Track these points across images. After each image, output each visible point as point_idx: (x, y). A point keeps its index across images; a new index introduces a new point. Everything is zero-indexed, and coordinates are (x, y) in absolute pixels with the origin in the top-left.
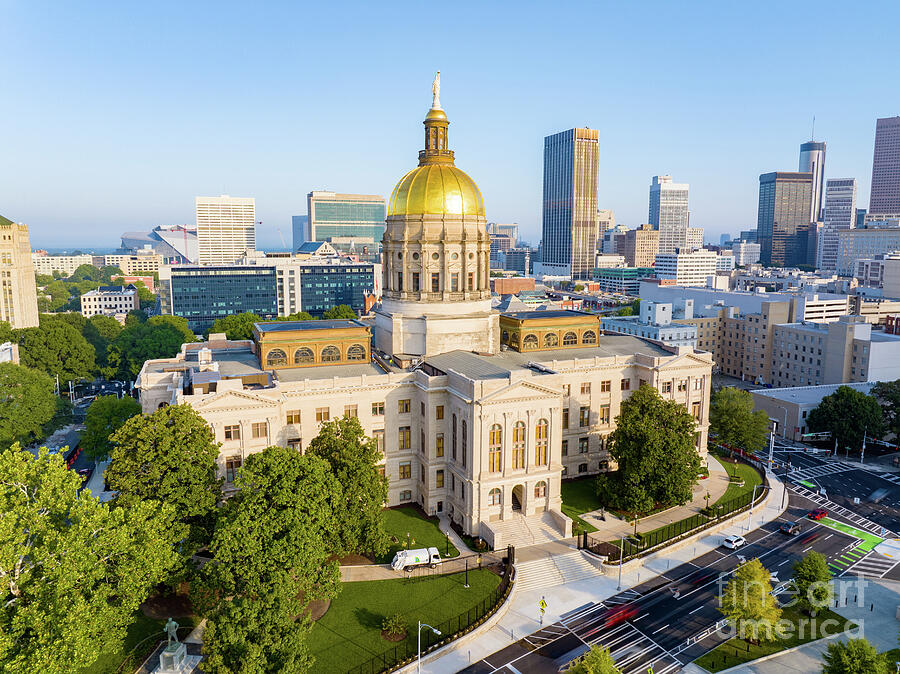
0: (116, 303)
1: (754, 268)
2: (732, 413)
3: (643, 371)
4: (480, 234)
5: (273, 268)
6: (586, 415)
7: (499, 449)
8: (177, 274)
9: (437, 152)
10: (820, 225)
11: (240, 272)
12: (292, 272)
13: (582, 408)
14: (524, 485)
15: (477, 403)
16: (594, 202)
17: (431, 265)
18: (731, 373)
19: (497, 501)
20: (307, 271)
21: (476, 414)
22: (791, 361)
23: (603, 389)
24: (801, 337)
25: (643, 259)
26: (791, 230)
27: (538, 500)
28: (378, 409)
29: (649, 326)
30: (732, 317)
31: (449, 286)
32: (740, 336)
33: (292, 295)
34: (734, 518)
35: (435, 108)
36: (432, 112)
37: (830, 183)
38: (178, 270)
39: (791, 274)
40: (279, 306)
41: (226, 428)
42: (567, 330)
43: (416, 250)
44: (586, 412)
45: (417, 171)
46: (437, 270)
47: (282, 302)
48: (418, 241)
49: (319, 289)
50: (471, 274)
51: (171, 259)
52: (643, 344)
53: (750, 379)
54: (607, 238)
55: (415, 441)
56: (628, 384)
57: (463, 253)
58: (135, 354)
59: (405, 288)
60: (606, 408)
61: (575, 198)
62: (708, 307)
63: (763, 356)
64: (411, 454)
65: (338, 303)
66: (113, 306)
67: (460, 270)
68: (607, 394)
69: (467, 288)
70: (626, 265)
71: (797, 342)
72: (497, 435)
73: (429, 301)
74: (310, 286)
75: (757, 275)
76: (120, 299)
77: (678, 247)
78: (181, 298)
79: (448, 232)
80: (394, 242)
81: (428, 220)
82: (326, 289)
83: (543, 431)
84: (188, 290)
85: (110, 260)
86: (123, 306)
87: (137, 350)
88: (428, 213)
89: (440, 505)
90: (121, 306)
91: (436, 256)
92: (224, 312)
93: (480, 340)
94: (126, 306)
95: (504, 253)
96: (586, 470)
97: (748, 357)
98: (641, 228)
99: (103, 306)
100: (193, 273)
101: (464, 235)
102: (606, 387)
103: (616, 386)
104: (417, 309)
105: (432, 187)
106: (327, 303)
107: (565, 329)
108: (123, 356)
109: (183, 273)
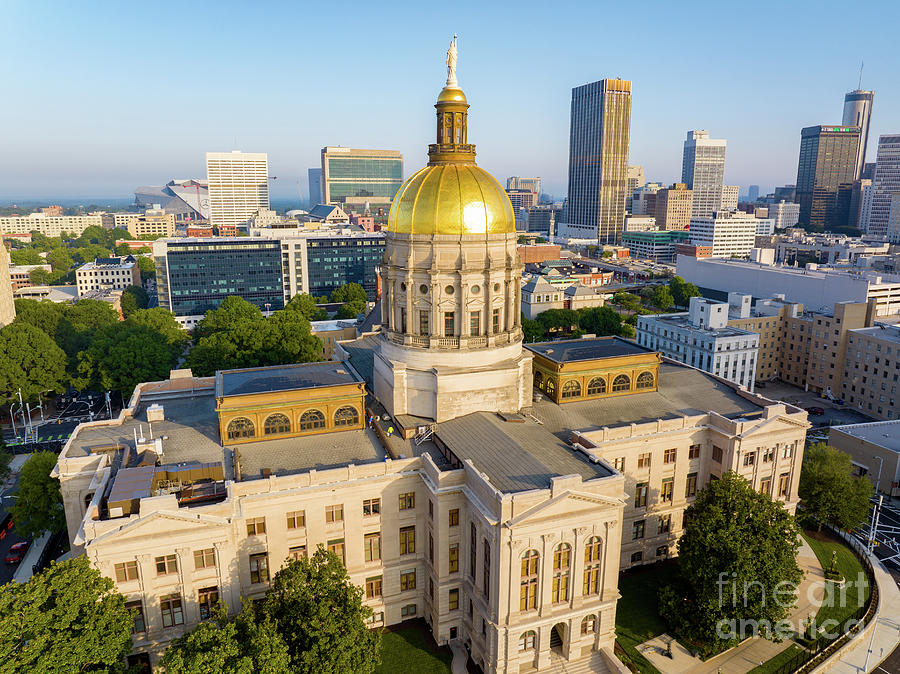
0: (113, 277)
1: (796, 234)
2: (826, 483)
3: (718, 437)
4: (509, 258)
5: (277, 242)
6: (643, 493)
7: (535, 580)
8: (173, 249)
9: (453, 147)
10: (867, 182)
11: (242, 247)
12: (298, 246)
13: (638, 485)
14: (567, 623)
15: (505, 526)
16: (624, 160)
17: (444, 303)
18: (792, 380)
19: (530, 645)
20: (314, 245)
21: (505, 537)
22: (869, 375)
23: (666, 461)
24: (884, 349)
25: (675, 221)
26: (832, 188)
27: (585, 637)
28: (373, 508)
29: (701, 330)
30: (795, 316)
31: (467, 330)
32: (805, 340)
33: (299, 272)
34: (843, 650)
35: (452, 87)
36: (446, 92)
37: (883, 140)
38: (175, 245)
39: (837, 241)
40: (285, 284)
41: (157, 559)
42: (616, 373)
43: (425, 282)
44: (644, 490)
45: (426, 173)
46: (452, 308)
47: (287, 279)
48: (427, 269)
49: (329, 264)
50: (496, 311)
51: (185, 215)
52: (712, 385)
53: (814, 390)
54: (637, 197)
55: (421, 544)
56: (698, 450)
57: (487, 285)
58: (107, 366)
59: (409, 330)
60: (669, 484)
61: (604, 155)
62: (767, 303)
63: (832, 366)
64: (415, 560)
65: (349, 280)
66: (111, 281)
67: (481, 307)
68: (671, 465)
69: (491, 330)
70: (657, 228)
71: (878, 354)
72: (532, 563)
73: (442, 349)
74: (318, 260)
75: (800, 242)
76: (118, 273)
77: (714, 209)
78: (178, 276)
79: (466, 258)
80: (396, 268)
81: (440, 242)
82: (336, 263)
83: (595, 550)
84: (185, 267)
85: (120, 219)
86: (121, 280)
87: (109, 360)
88: (440, 232)
89: (454, 632)
90: (118, 281)
91: (450, 290)
92: (225, 291)
93: (507, 398)
94: (124, 280)
95: (527, 211)
96: (640, 559)
97: (814, 365)
98: (674, 187)
99: (100, 281)
100: (191, 248)
101: (488, 262)
102: (670, 456)
103: (683, 456)
104: (425, 360)
105: (445, 198)
106: (337, 279)
107: (614, 372)
108: (95, 366)
109: (180, 249)
